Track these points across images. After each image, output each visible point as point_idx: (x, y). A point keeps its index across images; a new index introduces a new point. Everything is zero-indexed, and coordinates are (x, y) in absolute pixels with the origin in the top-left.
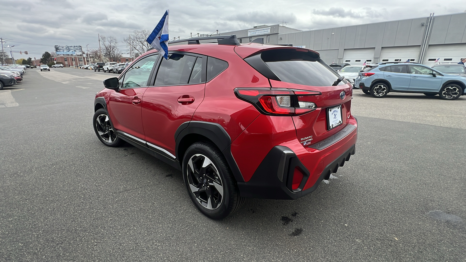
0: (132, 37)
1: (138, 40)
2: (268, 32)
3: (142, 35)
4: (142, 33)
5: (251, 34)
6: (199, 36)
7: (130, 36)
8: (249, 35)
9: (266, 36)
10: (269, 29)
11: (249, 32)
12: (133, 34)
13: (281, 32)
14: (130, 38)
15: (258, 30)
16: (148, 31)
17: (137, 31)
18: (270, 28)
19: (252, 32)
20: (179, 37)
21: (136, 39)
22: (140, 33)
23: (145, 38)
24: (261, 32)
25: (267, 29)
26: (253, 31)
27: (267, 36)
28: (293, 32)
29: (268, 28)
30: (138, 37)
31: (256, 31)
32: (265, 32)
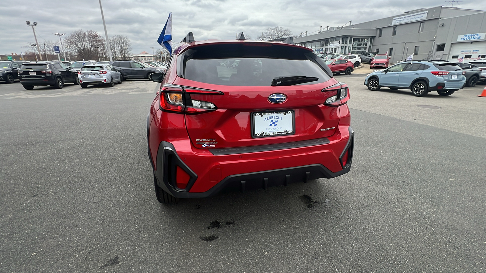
0: (265, 35)
1: (270, 37)
2: (424, 17)
3: (274, 32)
4: (274, 30)
5: (397, 22)
6: (329, 29)
7: (263, 33)
8: (393, 24)
9: (419, 23)
10: (426, 13)
11: (394, 19)
12: (267, 31)
13: (444, 17)
14: (263, 35)
15: (408, 17)
16: (280, 27)
17: (271, 28)
18: (427, 11)
19: (398, 20)
20: (306, 32)
21: (268, 36)
22: (273, 30)
23: (277, 35)
24: (412, 19)
25: (423, 14)
26: (400, 18)
27: (421, 23)
28: (468, 14)
29: (423, 12)
30: (270, 34)
31: (404, 17)
32: (418, 17)
